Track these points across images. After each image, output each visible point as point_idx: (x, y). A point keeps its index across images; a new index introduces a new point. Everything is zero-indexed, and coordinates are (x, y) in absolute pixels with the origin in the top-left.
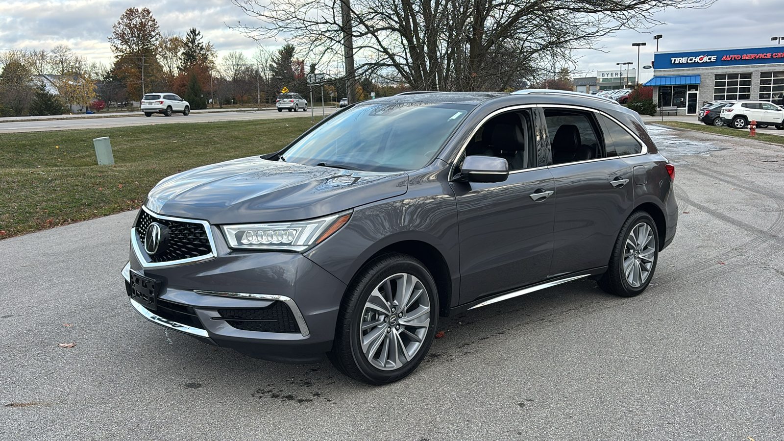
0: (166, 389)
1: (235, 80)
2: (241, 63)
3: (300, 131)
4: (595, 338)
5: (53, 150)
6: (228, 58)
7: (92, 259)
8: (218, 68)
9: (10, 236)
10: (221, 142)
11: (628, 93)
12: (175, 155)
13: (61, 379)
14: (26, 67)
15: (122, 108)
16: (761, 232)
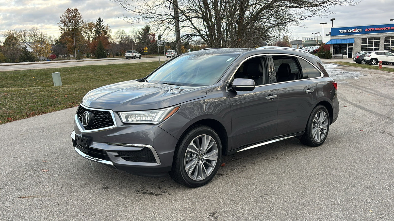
0: (93, 190)
1: (121, 44)
2: (124, 35)
3: (153, 68)
4: (298, 166)
5: (32, 79)
6: (117, 33)
7: (54, 131)
8: (112, 37)
9: (14, 120)
10: (114, 74)
11: (318, 48)
12: (92, 81)
13: (43, 186)
14: (17, 38)
15: (64, 58)
16: (382, 115)
